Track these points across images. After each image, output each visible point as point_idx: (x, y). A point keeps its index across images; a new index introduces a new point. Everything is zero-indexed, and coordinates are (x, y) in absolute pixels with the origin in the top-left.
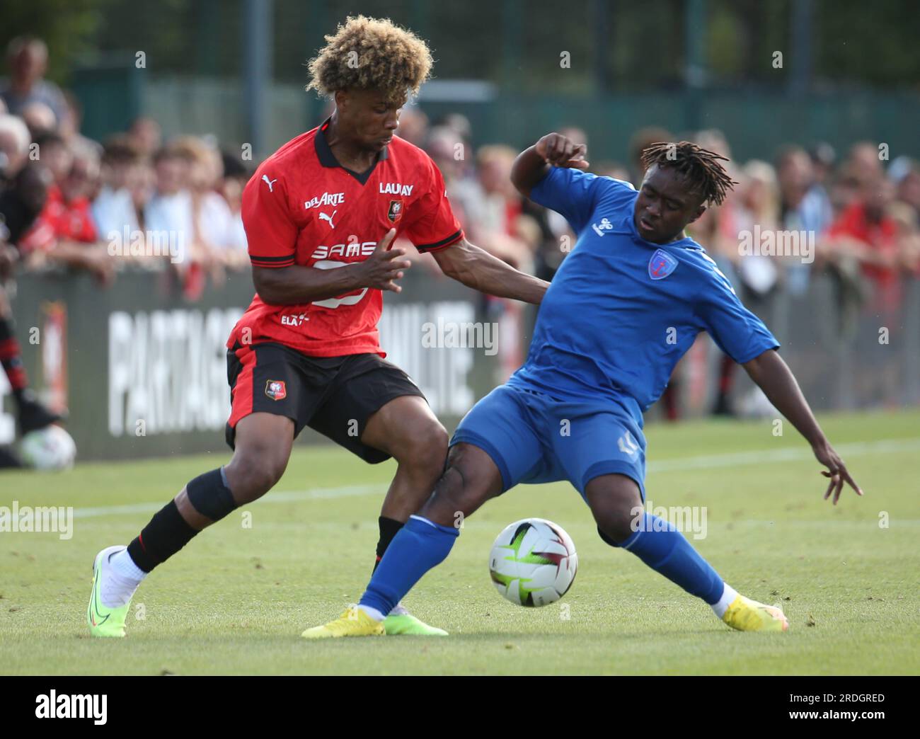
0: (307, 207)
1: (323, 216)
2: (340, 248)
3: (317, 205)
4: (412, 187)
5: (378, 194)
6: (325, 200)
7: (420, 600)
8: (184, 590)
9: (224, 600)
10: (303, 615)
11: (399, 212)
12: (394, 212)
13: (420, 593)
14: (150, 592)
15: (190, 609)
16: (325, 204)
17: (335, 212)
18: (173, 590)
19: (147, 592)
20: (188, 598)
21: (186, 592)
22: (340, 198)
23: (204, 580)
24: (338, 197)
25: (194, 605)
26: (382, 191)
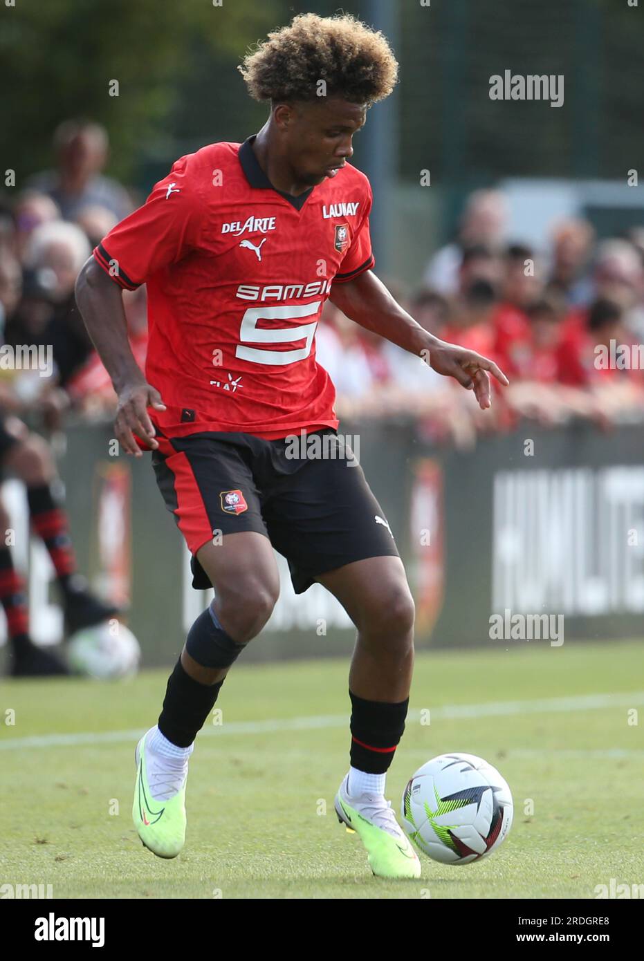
0: (224, 231)
1: (246, 244)
2: (277, 291)
3: (240, 231)
4: (357, 204)
5: (320, 219)
6: (251, 226)
7: (585, 851)
8: (281, 834)
9: (333, 848)
10: (434, 868)
11: (346, 240)
12: (340, 239)
13: (585, 841)
14: (237, 837)
15: (288, 859)
16: (251, 230)
17: (264, 240)
18: (267, 835)
19: (233, 838)
20: (286, 845)
21: (283, 837)
22: (271, 223)
23: (307, 822)
24: (268, 222)
25: (294, 854)
26: (326, 216)
